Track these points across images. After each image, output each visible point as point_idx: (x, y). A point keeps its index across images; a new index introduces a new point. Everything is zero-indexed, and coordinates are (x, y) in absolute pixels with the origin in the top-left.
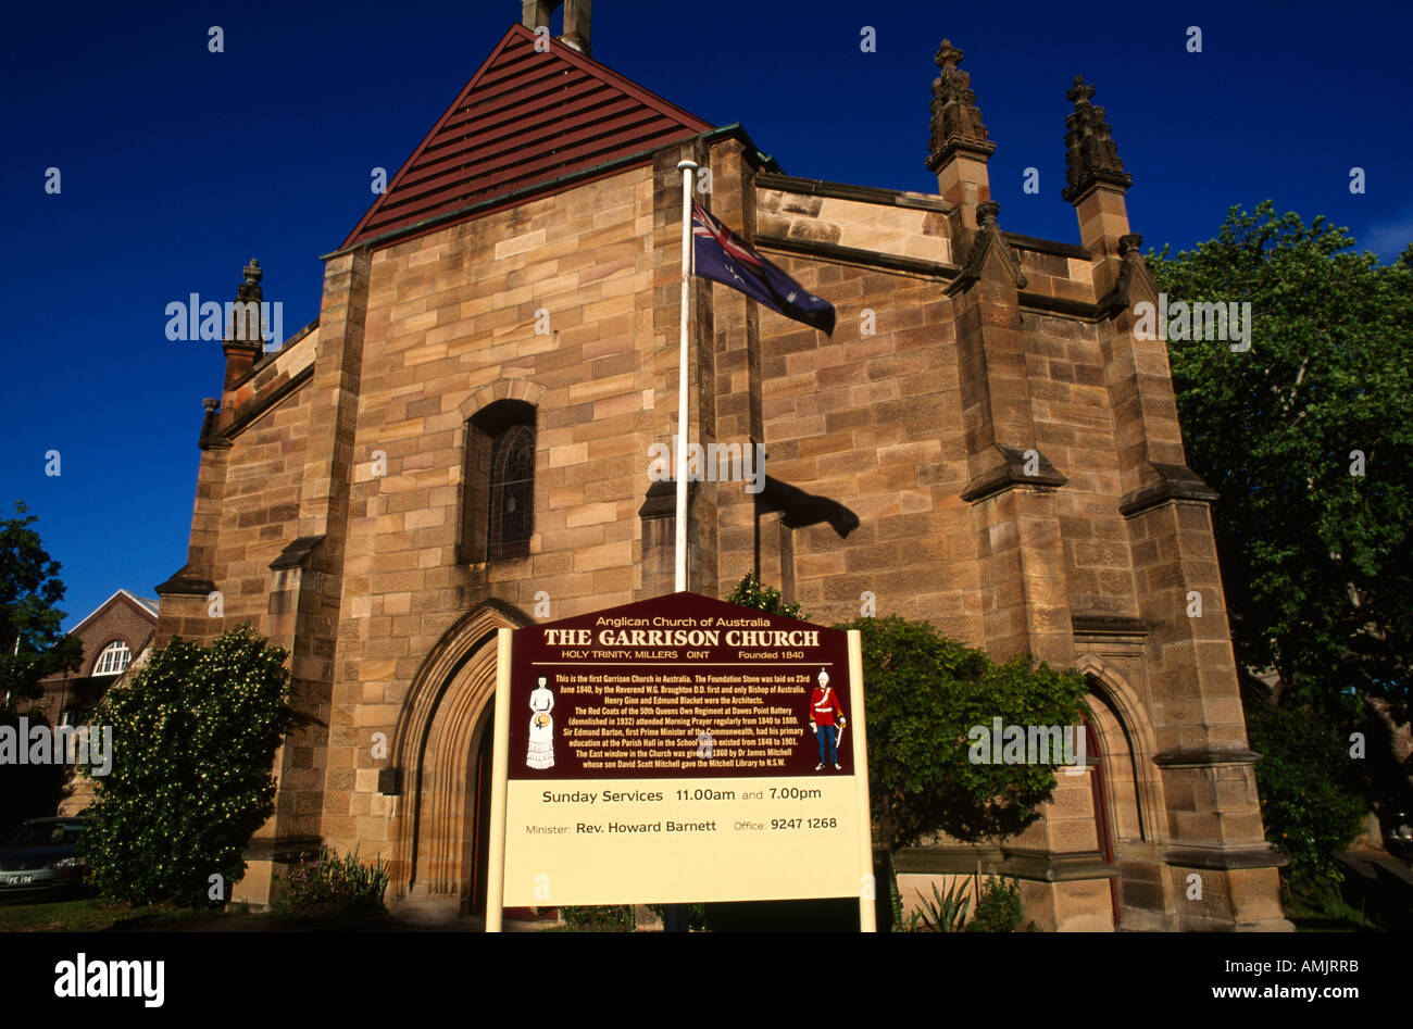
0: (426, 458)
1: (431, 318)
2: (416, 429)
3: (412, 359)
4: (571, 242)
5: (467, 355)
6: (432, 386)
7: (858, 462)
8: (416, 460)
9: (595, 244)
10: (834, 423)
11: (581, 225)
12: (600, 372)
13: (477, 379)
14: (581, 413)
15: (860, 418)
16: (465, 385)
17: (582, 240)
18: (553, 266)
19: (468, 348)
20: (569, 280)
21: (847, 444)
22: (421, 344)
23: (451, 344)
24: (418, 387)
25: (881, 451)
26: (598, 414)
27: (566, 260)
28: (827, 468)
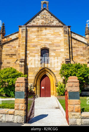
0: (36, 52)
1: (35, 37)
2: (34, 48)
3: (33, 41)
4: (52, 33)
5: (40, 42)
6: (36, 44)
7: (79, 59)
8: (35, 52)
9: (55, 33)
10: (77, 55)
11: (54, 31)
12: (56, 46)
13: (42, 44)
14: (55, 50)
15: (79, 55)
16: (40, 45)
17: (54, 33)
18: (50, 35)
19: (41, 41)
20: (52, 37)
21: (78, 57)
22: (34, 39)
23: (38, 40)
24: (34, 44)
25: (81, 58)
26: (56, 50)
27: (52, 34)
28: (76, 59)
